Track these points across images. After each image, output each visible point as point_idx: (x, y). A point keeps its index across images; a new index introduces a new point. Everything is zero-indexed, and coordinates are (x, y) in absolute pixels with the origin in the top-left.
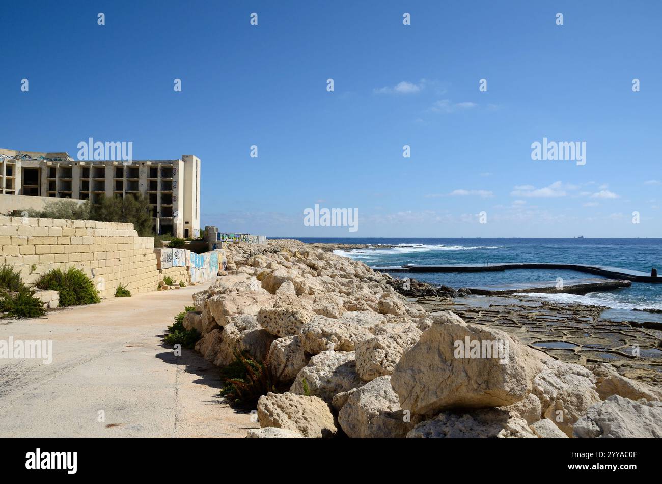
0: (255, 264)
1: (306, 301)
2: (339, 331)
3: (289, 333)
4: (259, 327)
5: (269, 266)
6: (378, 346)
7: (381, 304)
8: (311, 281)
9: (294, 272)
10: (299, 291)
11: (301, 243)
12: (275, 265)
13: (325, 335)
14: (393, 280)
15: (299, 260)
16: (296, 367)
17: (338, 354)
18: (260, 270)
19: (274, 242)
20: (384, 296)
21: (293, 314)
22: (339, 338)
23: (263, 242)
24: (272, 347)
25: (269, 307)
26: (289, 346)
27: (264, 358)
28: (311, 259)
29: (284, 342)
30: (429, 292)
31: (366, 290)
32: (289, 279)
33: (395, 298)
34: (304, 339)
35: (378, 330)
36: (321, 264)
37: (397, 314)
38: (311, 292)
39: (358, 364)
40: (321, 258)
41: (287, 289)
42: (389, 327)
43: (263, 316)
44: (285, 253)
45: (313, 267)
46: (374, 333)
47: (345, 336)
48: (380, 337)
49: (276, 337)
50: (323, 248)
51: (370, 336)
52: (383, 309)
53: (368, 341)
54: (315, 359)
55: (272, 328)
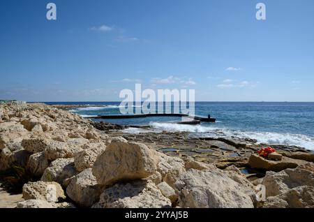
0: (20, 116)
1: (48, 134)
2: (65, 148)
3: (39, 151)
4: (23, 149)
5: (28, 117)
6: (85, 154)
7: (87, 134)
8: (51, 124)
9: (42, 120)
10: (45, 129)
11: (45, 105)
12: (31, 116)
13: (58, 150)
14: (93, 122)
15: (45, 114)
16: (43, 168)
17: (65, 160)
18: (22, 119)
19: (31, 105)
20: (88, 130)
21: (41, 141)
22: (66, 152)
23: (25, 104)
24: (30, 159)
25: (28, 138)
26: (39, 157)
27: (26, 164)
28: (51, 113)
29: (36, 156)
30: (111, 128)
31: (80, 128)
32: (39, 123)
33: (94, 131)
34: (47, 153)
35: (85, 147)
36: (56, 115)
37: (95, 139)
38: (51, 129)
39: (75, 164)
40: (56, 112)
41: (38, 128)
42: (91, 145)
43: (24, 143)
44: (37, 110)
45: (52, 117)
46: (84, 148)
47: (69, 150)
48: (86, 150)
49: (32, 153)
50: (57, 107)
51: (81, 150)
52: (88, 136)
53: (80, 153)
54: (53, 163)
55: (30, 149)
